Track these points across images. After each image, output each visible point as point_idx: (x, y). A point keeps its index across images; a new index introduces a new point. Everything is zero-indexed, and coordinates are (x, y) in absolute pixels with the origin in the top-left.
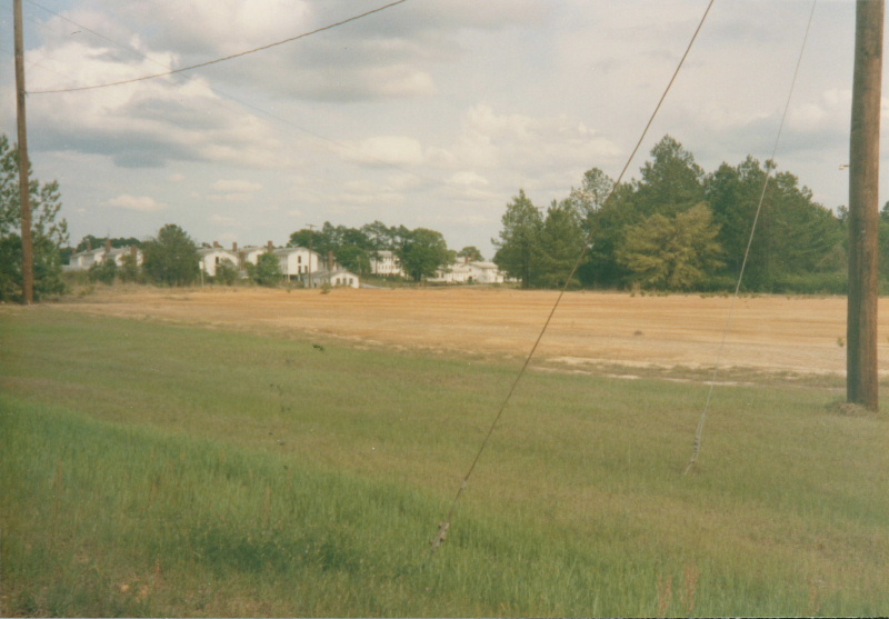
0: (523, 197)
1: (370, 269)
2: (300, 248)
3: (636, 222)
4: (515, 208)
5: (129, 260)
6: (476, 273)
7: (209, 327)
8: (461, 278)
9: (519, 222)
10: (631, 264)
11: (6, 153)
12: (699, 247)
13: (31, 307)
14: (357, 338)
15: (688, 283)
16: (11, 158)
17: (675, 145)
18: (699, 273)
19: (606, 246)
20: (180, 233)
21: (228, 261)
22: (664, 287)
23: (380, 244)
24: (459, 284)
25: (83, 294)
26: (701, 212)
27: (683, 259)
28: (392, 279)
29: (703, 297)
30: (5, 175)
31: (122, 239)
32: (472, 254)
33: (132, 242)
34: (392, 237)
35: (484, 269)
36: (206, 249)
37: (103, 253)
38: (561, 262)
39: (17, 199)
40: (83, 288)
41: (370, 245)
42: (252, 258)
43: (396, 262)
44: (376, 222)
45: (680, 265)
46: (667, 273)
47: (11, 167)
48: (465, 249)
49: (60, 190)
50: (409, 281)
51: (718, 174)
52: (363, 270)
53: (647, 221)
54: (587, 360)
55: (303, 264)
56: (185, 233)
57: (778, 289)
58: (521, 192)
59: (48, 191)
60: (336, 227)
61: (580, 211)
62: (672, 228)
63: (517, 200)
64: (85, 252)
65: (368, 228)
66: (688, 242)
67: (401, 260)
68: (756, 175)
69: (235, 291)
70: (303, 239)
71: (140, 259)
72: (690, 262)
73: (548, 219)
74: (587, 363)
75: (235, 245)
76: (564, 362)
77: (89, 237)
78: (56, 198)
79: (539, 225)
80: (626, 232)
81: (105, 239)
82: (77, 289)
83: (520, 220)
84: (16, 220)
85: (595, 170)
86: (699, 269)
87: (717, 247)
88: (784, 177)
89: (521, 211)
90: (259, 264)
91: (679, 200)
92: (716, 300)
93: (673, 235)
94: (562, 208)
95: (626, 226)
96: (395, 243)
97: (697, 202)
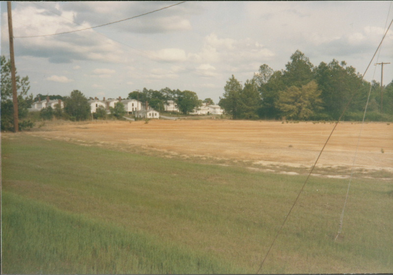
0: (233, 78)
1: (164, 109)
2: (133, 100)
3: (284, 89)
4: (230, 83)
5: (58, 106)
6: (211, 110)
7: (99, 145)
8: (205, 112)
9: (232, 89)
10: (281, 108)
11: (5, 64)
12: (311, 100)
13: (18, 134)
14: (166, 151)
15: (307, 116)
16: (7, 66)
17: (301, 55)
18: (312, 112)
19: (270, 100)
20: (80, 94)
21: (102, 106)
22: (297, 118)
23: (168, 98)
24: (204, 115)
25: (40, 126)
26: (313, 84)
27: (305, 106)
28: (174, 113)
29: (314, 123)
30: (4, 74)
31: (54, 96)
32: (209, 102)
33: (59, 98)
34: (174, 94)
35: (214, 108)
36: (92, 100)
37: (46, 102)
38: (250, 108)
39: (10, 84)
40: (40, 123)
41: (164, 98)
42: (112, 105)
43: (176, 106)
44: (167, 88)
45: (304, 109)
46: (298, 112)
47: (7, 71)
48: (206, 99)
49: (29, 80)
50: (181, 114)
51: (320, 67)
52: (161, 110)
53: (289, 89)
54: (272, 163)
55: (134, 107)
56: (82, 94)
57: (347, 119)
58: (233, 76)
59: (24, 81)
60: (148, 90)
61: (258, 84)
62: (300, 92)
63: (231, 80)
64: (38, 102)
65: (163, 91)
66: (307, 98)
67: (178, 105)
68: (337, 68)
69: (107, 123)
70: (134, 96)
71: (62, 105)
72: (308, 107)
73: (245, 88)
74: (272, 165)
75: (104, 98)
76: (261, 164)
77: (39, 95)
78: (27, 84)
79: (240, 91)
80: (279, 94)
81: (47, 96)
82: (38, 124)
83: (232, 88)
84: (10, 94)
85: (264, 65)
86: (312, 110)
87: (320, 100)
88: (349, 69)
89: (233, 84)
90: (115, 107)
91: (303, 79)
92: (320, 125)
93: (300, 95)
94: (251, 83)
95: (280, 92)
96: (175, 97)
97: (311, 80)
